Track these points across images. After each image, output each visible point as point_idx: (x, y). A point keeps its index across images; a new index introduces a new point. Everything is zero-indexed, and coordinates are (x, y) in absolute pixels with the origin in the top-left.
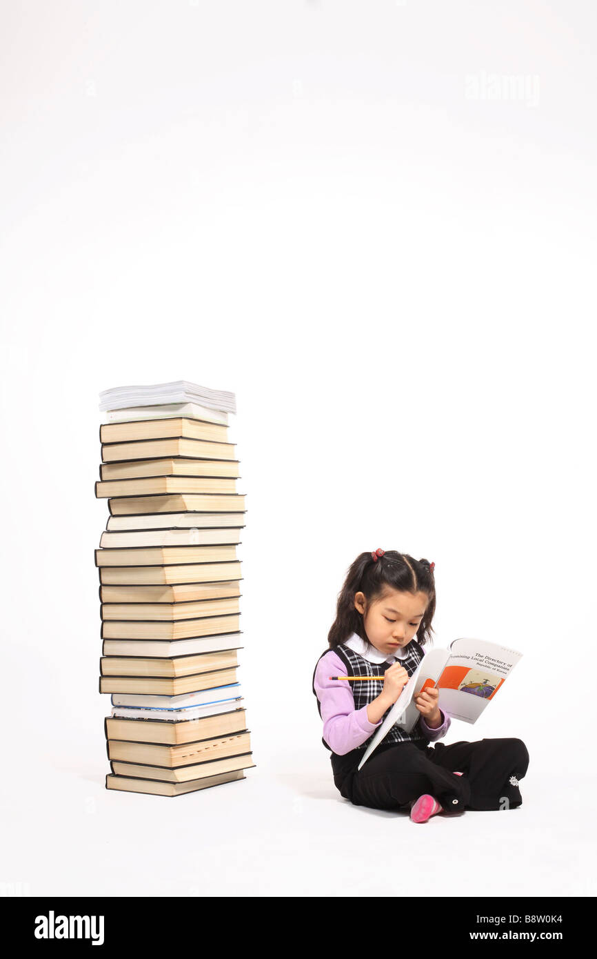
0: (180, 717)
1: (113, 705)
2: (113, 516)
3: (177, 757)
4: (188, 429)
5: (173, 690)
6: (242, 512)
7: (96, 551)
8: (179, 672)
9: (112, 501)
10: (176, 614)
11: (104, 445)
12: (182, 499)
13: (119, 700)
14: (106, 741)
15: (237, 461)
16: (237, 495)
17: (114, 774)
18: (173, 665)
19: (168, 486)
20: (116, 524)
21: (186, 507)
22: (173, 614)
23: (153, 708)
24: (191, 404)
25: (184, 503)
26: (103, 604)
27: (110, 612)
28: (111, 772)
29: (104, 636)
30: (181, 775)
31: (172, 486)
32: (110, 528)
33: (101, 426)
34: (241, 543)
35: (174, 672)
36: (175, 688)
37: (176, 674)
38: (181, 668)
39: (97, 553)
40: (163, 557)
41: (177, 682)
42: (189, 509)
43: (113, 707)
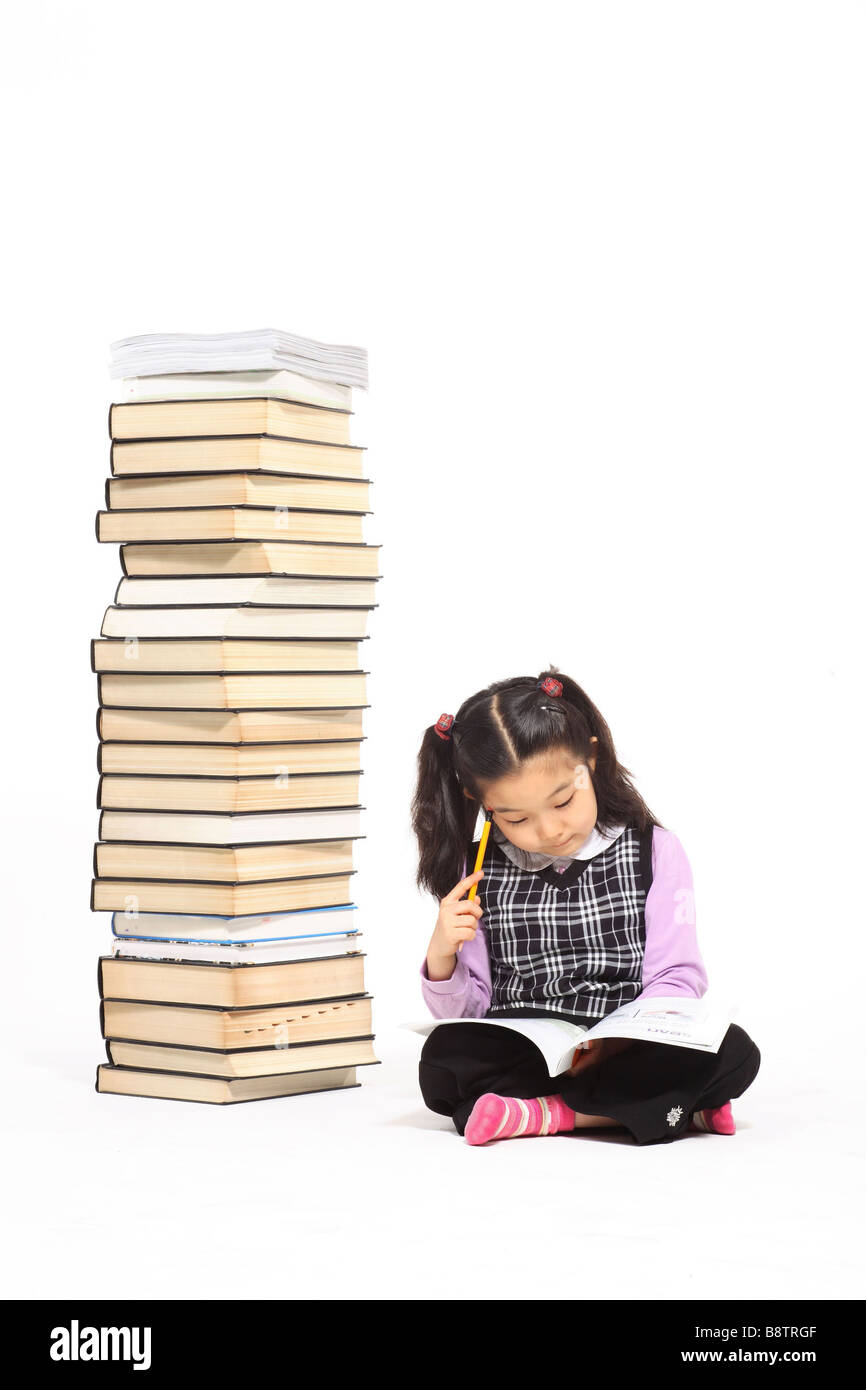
0: (244, 956)
1: (114, 933)
2: (128, 577)
3: (236, 1031)
4: (278, 420)
5: (233, 906)
6: (373, 580)
7: (93, 642)
8: (245, 872)
9: (127, 548)
10: (244, 765)
11: (116, 442)
12: (263, 551)
13: (128, 923)
14: (99, 1001)
15: (366, 482)
16: (364, 545)
17: (112, 1065)
18: (233, 860)
19: (236, 526)
20: (134, 592)
21: (268, 566)
22: (236, 764)
23: (192, 940)
24: (284, 372)
25: (266, 559)
26: (103, 743)
27: (115, 758)
28: (107, 1062)
29: (103, 803)
30: (240, 1065)
31: (244, 525)
32: (122, 600)
33: (113, 405)
34: (368, 638)
35: (236, 873)
36: (237, 902)
37: (240, 876)
38: (249, 866)
39: (96, 646)
40: (224, 657)
41: (240, 892)
42: (275, 570)
43: (115, 938)
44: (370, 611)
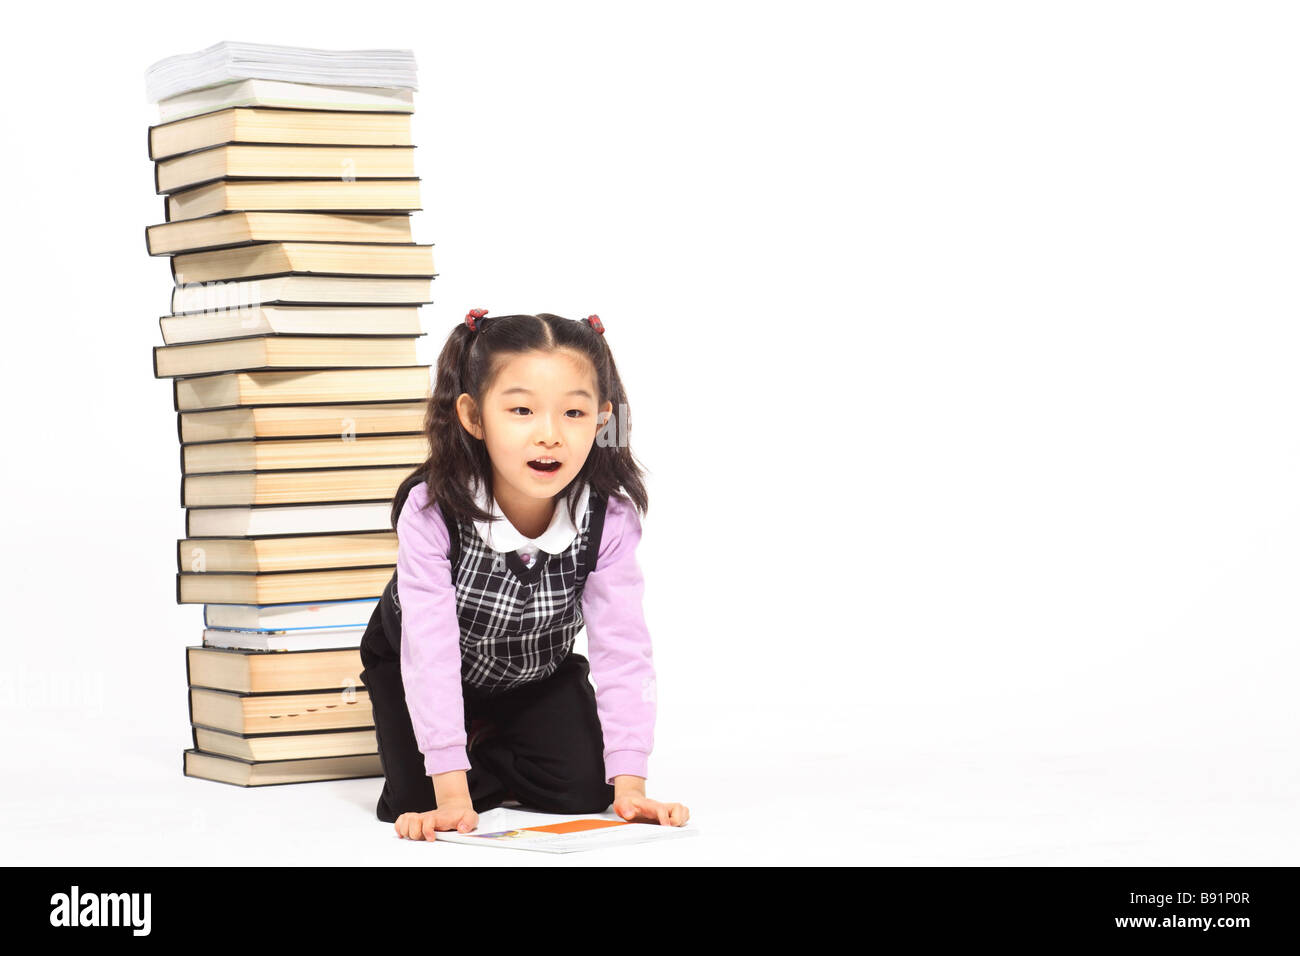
0: (272, 643)
1: (206, 624)
3: (258, 715)
5: (257, 595)
6: (429, 278)
7: (154, 350)
8: (266, 563)
9: (175, 256)
10: (261, 459)
11: (159, 162)
12: (283, 251)
13: (218, 617)
14: (187, 689)
15: (416, 179)
16: (413, 245)
17: (197, 750)
18: (255, 550)
19: (252, 228)
21: (290, 266)
22: (256, 459)
23: (244, 629)
24: (253, 81)
25: (287, 258)
26: (184, 446)
27: (198, 460)
28: (192, 747)
29: (188, 502)
30: (261, 749)
31: (260, 228)
32: (176, 309)
33: (151, 129)
34: (426, 334)
35: (257, 564)
36: (261, 592)
37: (261, 566)
38: (270, 556)
39: (158, 353)
40: (267, 353)
41: (263, 581)
42: (297, 269)
43: (205, 628)
44: (419, 309)
